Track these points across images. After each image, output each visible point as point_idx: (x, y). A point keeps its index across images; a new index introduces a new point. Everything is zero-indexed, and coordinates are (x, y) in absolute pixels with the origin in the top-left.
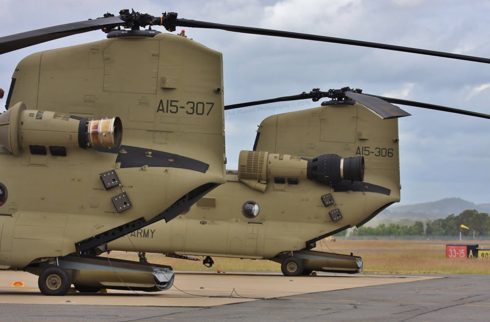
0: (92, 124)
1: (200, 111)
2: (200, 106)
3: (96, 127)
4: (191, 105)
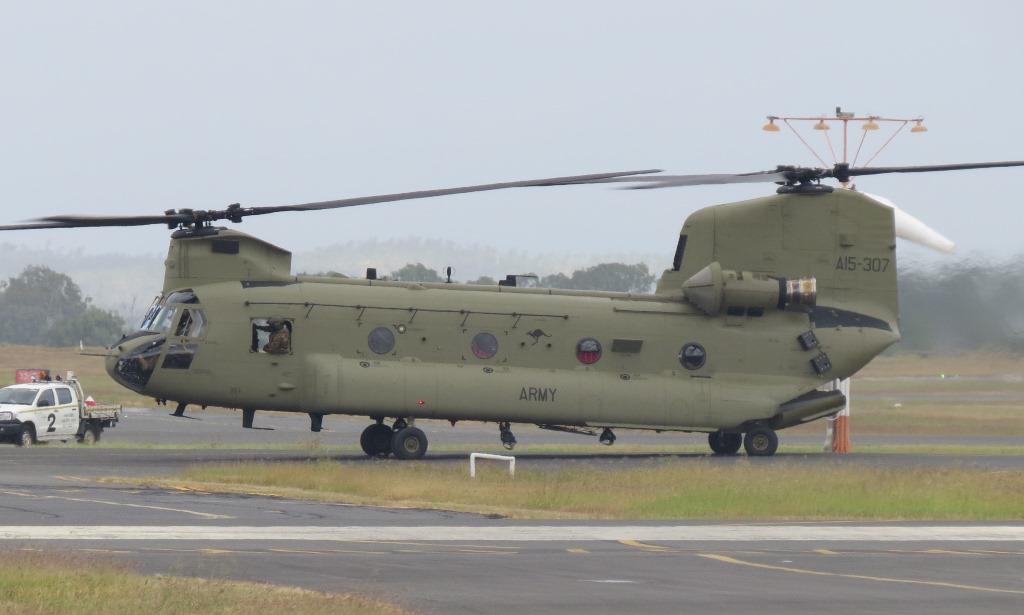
0: (790, 284)
1: (876, 267)
2: (877, 262)
3: (796, 286)
4: (868, 262)
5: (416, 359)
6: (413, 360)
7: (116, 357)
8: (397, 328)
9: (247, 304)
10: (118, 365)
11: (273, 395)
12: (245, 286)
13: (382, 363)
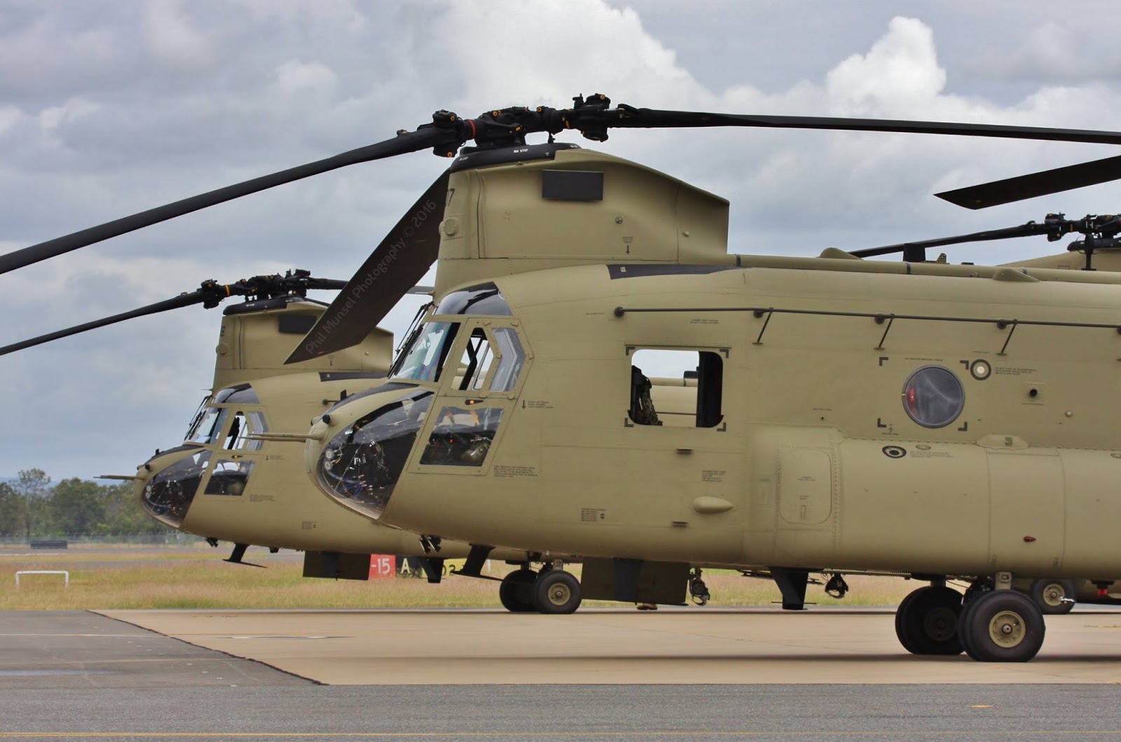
5: (1015, 439)
6: (1009, 443)
7: (320, 439)
8: (971, 367)
9: (619, 313)
10: (323, 458)
11: (680, 525)
12: (615, 272)
13: (936, 448)
